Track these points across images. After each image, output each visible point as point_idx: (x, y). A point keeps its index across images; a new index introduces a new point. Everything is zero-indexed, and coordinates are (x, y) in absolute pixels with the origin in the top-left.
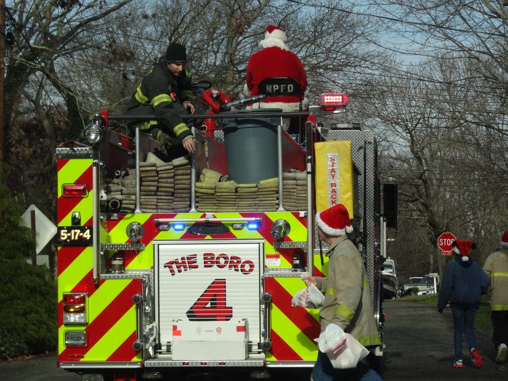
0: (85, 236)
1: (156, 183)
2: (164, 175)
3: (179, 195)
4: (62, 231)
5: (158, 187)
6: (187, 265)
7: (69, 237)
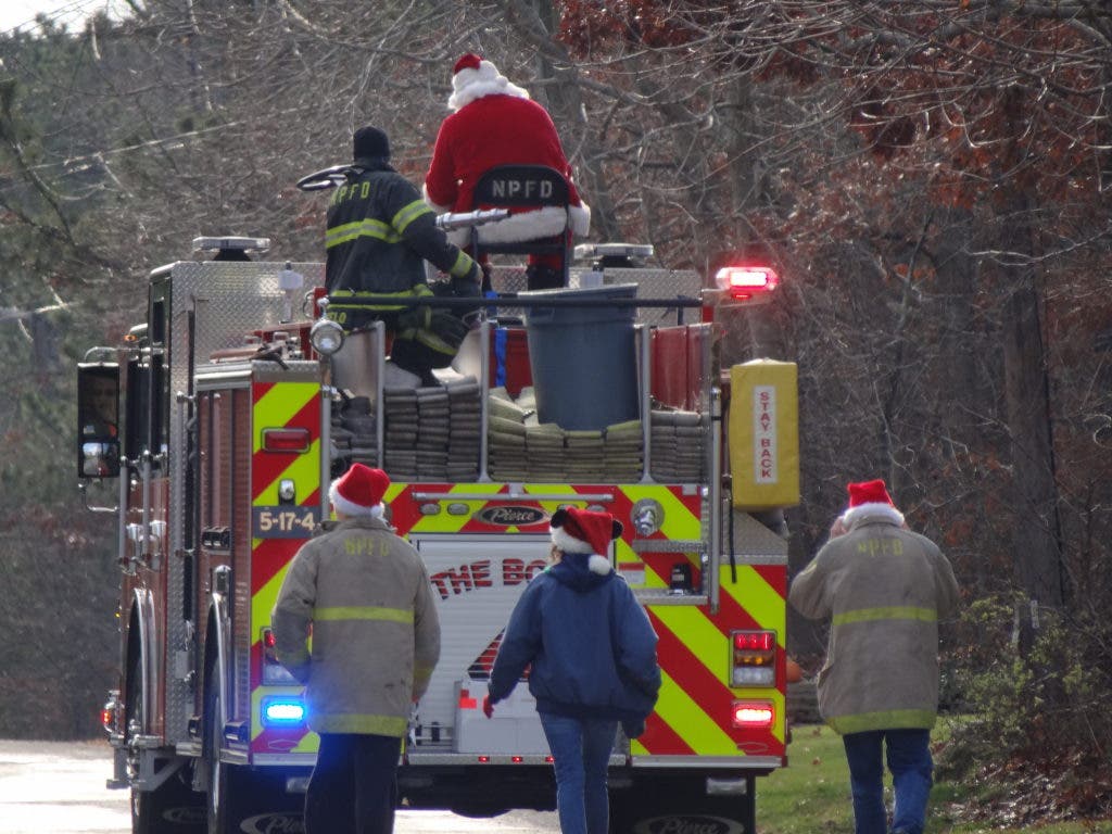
0: (304, 524)
1: (415, 427)
2: (432, 412)
3: (458, 450)
4: (263, 515)
5: (418, 433)
6: (472, 580)
7: (276, 527)
